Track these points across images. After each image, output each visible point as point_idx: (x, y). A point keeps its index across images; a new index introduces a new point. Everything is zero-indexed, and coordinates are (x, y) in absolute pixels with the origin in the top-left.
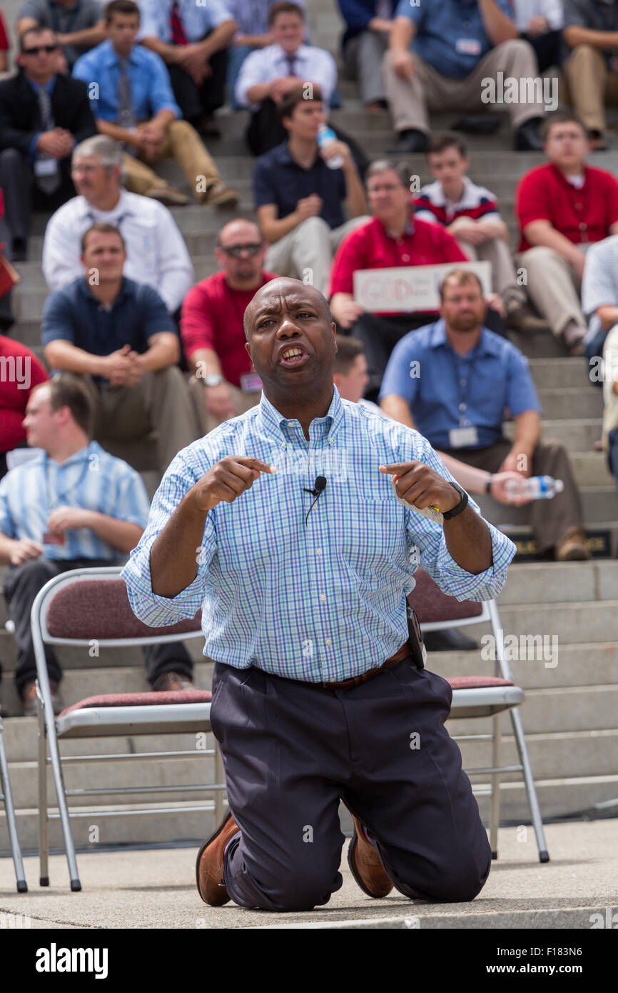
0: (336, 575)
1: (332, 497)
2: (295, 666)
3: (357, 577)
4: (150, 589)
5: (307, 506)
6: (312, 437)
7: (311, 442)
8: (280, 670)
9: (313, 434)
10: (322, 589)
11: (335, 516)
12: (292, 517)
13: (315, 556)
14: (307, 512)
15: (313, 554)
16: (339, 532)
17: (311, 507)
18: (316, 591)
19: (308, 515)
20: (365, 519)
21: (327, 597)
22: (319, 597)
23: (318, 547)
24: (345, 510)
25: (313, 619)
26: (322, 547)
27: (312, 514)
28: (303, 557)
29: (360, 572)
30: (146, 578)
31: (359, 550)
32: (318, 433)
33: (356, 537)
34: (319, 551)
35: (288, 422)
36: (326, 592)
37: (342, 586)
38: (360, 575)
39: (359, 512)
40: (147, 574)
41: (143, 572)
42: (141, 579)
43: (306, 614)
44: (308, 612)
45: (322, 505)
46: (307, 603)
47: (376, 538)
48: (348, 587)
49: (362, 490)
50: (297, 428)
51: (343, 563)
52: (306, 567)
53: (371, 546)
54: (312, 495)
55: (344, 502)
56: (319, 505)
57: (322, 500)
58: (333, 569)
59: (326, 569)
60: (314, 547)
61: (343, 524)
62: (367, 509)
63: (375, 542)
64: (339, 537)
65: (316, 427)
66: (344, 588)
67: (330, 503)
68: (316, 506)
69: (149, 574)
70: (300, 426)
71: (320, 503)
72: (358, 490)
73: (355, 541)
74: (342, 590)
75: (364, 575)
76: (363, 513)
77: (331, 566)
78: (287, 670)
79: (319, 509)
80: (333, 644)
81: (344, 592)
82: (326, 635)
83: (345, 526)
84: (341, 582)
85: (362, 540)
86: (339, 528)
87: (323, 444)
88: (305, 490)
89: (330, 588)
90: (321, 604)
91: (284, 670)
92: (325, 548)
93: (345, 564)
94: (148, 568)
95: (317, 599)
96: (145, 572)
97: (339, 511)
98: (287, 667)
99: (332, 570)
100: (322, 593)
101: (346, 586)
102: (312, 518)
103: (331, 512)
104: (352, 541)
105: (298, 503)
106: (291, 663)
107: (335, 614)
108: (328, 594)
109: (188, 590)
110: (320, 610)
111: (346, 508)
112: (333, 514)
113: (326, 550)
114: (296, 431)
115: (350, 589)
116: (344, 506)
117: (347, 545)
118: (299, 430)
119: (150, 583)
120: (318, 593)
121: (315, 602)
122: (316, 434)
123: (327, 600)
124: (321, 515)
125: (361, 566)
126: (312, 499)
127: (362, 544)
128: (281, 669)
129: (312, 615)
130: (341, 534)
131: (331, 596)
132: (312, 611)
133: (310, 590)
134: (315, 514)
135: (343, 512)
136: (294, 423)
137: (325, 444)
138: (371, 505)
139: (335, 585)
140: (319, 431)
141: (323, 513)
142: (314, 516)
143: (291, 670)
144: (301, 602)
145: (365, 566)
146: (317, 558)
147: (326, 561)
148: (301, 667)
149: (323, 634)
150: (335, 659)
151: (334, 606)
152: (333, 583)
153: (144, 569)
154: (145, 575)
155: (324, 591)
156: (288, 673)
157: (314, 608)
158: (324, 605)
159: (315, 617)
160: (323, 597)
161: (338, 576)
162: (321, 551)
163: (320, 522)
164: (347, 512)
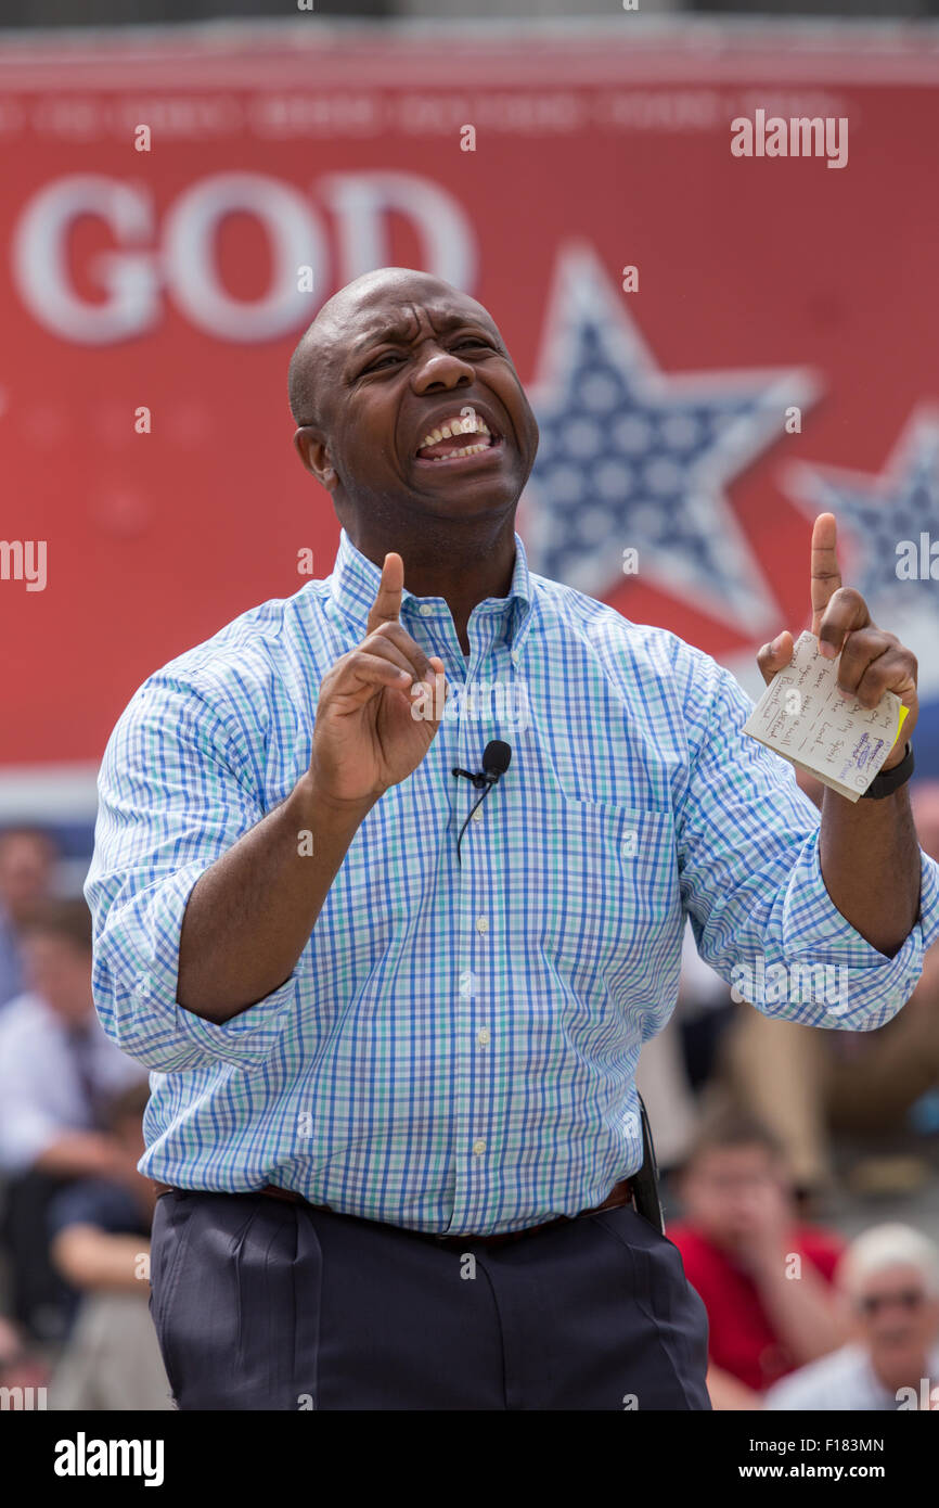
0: (519, 983)
1: (518, 794)
2: (383, 1191)
3: (570, 996)
4: (173, 995)
5: (462, 811)
6: (474, 646)
7: (474, 656)
8: (343, 1195)
9: (476, 638)
10: (483, 1015)
11: (525, 839)
12: (428, 833)
13: (473, 933)
14: (459, 827)
15: (469, 928)
16: (536, 881)
17: (471, 814)
18: (468, 1019)
19: (462, 832)
20: (599, 851)
21: (493, 1035)
22: (473, 1035)
23: (482, 913)
24: (550, 827)
25: (452, 1087)
26: (491, 913)
27: (470, 832)
28: (443, 934)
29: (581, 983)
30: (167, 966)
31: (583, 926)
32: (486, 636)
33: (575, 894)
34: (483, 923)
35: (420, 603)
36: (493, 1025)
37: (531, 1013)
38: (580, 992)
39: (584, 834)
40: (172, 958)
41: (160, 951)
42: (155, 965)
43: (437, 1073)
44: (443, 1067)
45: (495, 811)
46: (443, 1047)
47: (621, 900)
48: (546, 1017)
49: (589, 781)
50: (440, 620)
51: (540, 957)
52: (447, 958)
53: (612, 919)
54: (472, 787)
55: (549, 806)
56: (486, 812)
57: (495, 800)
58: (514, 968)
59: (497, 969)
60: (473, 913)
61: (545, 862)
62: (602, 826)
63: (621, 910)
64: (536, 891)
65: (481, 620)
66: (536, 1017)
67: (514, 809)
68: (478, 815)
69: (177, 957)
70: (448, 614)
71: (490, 806)
72: (581, 779)
73: (575, 904)
74: (531, 1022)
75: (589, 993)
76: (594, 835)
77: (509, 962)
78: (363, 1198)
79: (486, 822)
80: (488, 1153)
81: (535, 1027)
82: (475, 1130)
83: (550, 867)
84: (530, 1003)
85: (589, 901)
86: (536, 870)
87: (495, 663)
88: (456, 772)
89: (502, 1014)
90: (478, 1051)
91: (353, 1197)
92: (496, 918)
93: (544, 960)
94: (176, 943)
95: (468, 1040)
96: (166, 951)
97: (535, 830)
98: (364, 1190)
99: (510, 973)
100: (483, 1024)
101: (541, 1013)
102: (471, 841)
103: (515, 829)
104: (565, 903)
105: (440, 801)
106: (375, 1181)
107: (506, 1079)
108: (498, 1030)
109: (263, 1009)
110: (473, 1066)
111: (554, 822)
112: (520, 834)
113: (499, 923)
114: (437, 626)
115: (550, 1022)
116: (549, 817)
117: (555, 912)
118: (445, 625)
119: (175, 979)
120: (473, 1025)
121: (463, 1045)
122: (483, 639)
123: (493, 1044)
124: (492, 837)
125: (586, 967)
126: (472, 796)
127: (589, 911)
128: (349, 1192)
129: (452, 1077)
130: (541, 886)
131: (503, 1034)
132: (452, 1067)
133: (452, 1015)
134: (478, 832)
135: (545, 831)
136: (434, 608)
137: (500, 666)
138: (612, 818)
139: (516, 1008)
140: (489, 632)
141: (496, 831)
142: (474, 837)
143: (373, 1199)
144: (428, 1042)
145: (595, 968)
146: (477, 938)
147: (497, 948)
148: (398, 1196)
149: (471, 1126)
150: (487, 1191)
151: (507, 1059)
152: (511, 1003)
153: (165, 943)
154: (167, 959)
155: (488, 1020)
156: (362, 1206)
157: (458, 1060)
158: (483, 1055)
159: (457, 1081)
160: (483, 1035)
161: (525, 989)
162: (487, 922)
163: (488, 852)
164: (555, 831)
